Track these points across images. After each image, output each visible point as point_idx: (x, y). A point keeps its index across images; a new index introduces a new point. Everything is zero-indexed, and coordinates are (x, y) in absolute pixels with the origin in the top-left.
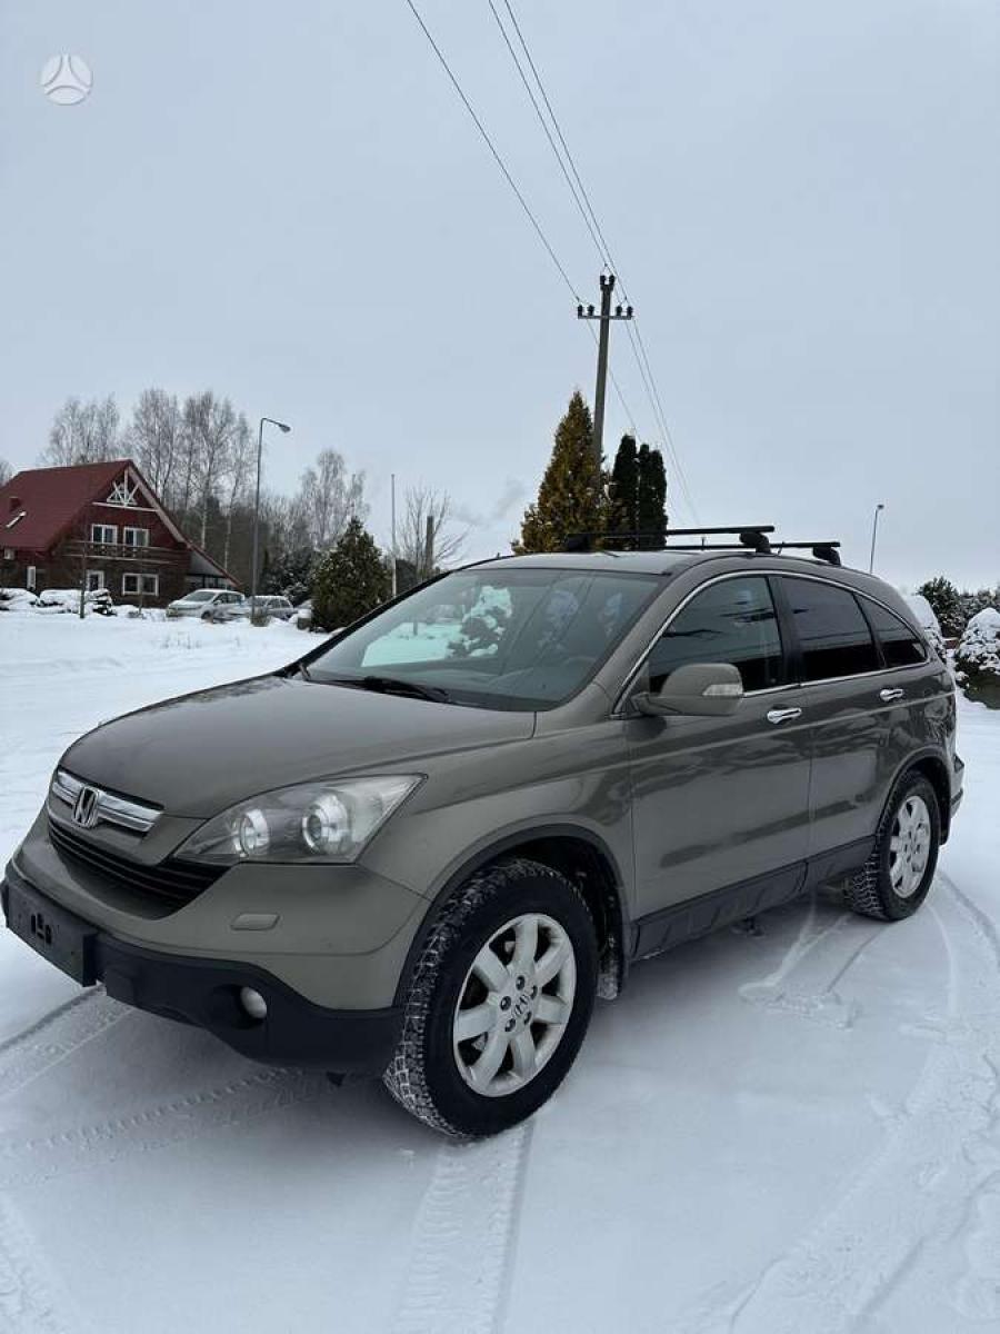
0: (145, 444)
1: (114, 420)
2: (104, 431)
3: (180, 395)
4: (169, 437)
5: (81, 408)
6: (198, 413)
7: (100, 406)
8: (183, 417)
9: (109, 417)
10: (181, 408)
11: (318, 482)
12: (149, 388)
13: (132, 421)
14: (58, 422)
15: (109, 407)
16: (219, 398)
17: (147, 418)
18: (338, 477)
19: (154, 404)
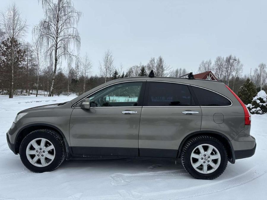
0: (217, 67)
1: (211, 64)
2: (209, 66)
3: (225, 57)
4: (222, 65)
5: (205, 62)
6: (228, 60)
7: (208, 61)
8: (225, 61)
9: (209, 63)
10: (225, 59)
11: (258, 71)
12: (218, 56)
13: (214, 63)
14: (200, 65)
15: (210, 61)
16: (233, 56)
17: (217, 62)
18: (264, 69)
19: (219, 59)
